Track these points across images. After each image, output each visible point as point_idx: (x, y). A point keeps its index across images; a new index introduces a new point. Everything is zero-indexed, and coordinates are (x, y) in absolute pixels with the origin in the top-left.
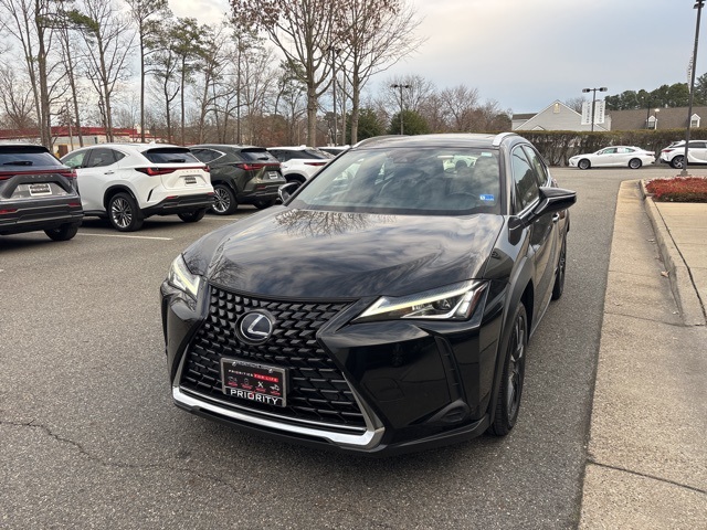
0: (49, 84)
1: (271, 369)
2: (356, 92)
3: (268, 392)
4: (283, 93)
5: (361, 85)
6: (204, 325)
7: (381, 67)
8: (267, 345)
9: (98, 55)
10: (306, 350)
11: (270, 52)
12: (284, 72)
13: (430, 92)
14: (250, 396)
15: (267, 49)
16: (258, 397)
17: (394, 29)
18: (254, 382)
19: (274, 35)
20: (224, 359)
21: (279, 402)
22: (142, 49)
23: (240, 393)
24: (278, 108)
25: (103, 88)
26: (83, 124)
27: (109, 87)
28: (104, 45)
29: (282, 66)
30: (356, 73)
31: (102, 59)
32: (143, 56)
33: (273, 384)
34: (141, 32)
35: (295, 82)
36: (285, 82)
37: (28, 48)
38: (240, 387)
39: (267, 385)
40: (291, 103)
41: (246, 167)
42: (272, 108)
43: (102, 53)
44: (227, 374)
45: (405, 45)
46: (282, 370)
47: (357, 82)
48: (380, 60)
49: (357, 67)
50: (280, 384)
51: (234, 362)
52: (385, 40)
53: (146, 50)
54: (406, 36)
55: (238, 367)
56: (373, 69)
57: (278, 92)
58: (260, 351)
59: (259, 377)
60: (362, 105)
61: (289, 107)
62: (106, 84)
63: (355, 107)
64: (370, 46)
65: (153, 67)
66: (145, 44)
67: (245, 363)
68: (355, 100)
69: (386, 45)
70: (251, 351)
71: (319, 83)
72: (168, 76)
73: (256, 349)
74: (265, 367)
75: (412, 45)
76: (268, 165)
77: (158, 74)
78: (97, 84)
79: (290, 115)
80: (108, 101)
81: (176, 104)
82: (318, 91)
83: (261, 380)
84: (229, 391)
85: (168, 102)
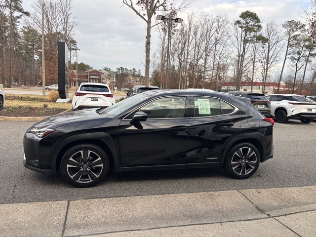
0: (244, 65)
9: (267, 52)
22: (288, 48)
25: (266, 66)
26: (254, 81)
27: (269, 65)
28: (270, 48)
31: (268, 54)
32: (287, 51)
34: (289, 41)
37: (239, 51)
43: (269, 51)
53: (289, 49)
62: (267, 65)
65: (291, 56)
66: (289, 45)
72: (299, 59)
77: (293, 59)
78: (263, 64)
80: (267, 71)
81: (301, 72)
85: (296, 71)
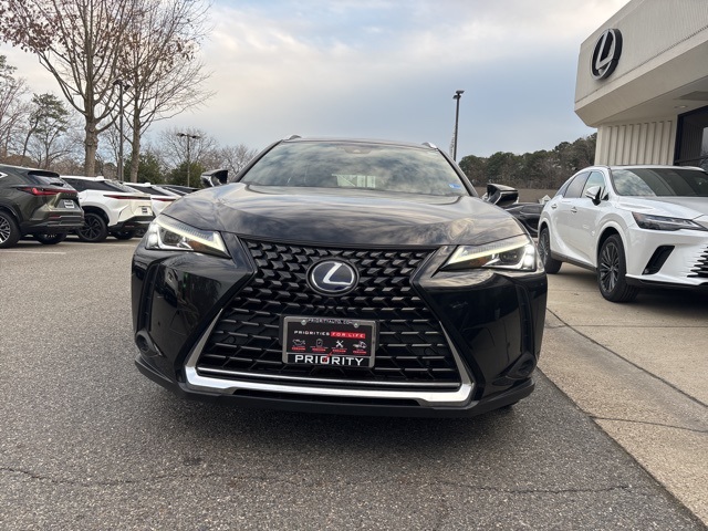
1: (357, 323)
2: (137, 136)
3: (350, 351)
4: (35, 130)
5: (141, 130)
6: (253, 280)
7: (165, 114)
8: (352, 295)
10: (401, 299)
11: (21, 84)
12: (37, 107)
13: (212, 147)
14: (324, 360)
15: (16, 79)
16: (336, 360)
17: (180, 78)
18: (330, 342)
19: (45, 59)
20: (288, 319)
21: (365, 362)
23: (309, 359)
24: (28, 147)
29: (35, 101)
30: (137, 116)
33: (357, 341)
35: (51, 120)
36: (38, 118)
38: (309, 351)
39: (349, 344)
40: (46, 143)
41: (36, 191)
42: (20, 146)
44: (291, 336)
45: (191, 95)
46: (372, 323)
47: (137, 126)
48: (164, 107)
49: (137, 111)
50: (367, 341)
51: (304, 320)
52: (169, 87)
54: (194, 87)
55: (310, 326)
56: (156, 115)
57: (29, 128)
58: (341, 304)
59: (339, 334)
60: (142, 152)
61: (43, 146)
63: (135, 152)
64: (153, 90)
67: (320, 320)
68: (136, 145)
69: (172, 92)
70: (330, 303)
71: (100, 118)
73: (338, 301)
74: (348, 321)
75: (199, 97)
76: (64, 192)
79: (44, 156)
82: (98, 127)
83: (340, 339)
84: (291, 358)
